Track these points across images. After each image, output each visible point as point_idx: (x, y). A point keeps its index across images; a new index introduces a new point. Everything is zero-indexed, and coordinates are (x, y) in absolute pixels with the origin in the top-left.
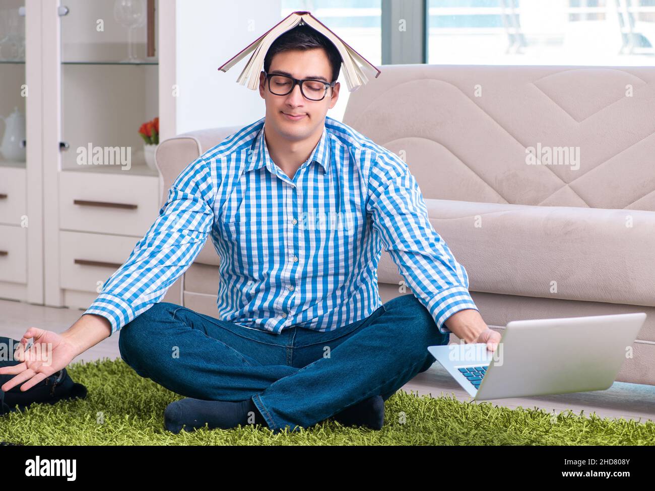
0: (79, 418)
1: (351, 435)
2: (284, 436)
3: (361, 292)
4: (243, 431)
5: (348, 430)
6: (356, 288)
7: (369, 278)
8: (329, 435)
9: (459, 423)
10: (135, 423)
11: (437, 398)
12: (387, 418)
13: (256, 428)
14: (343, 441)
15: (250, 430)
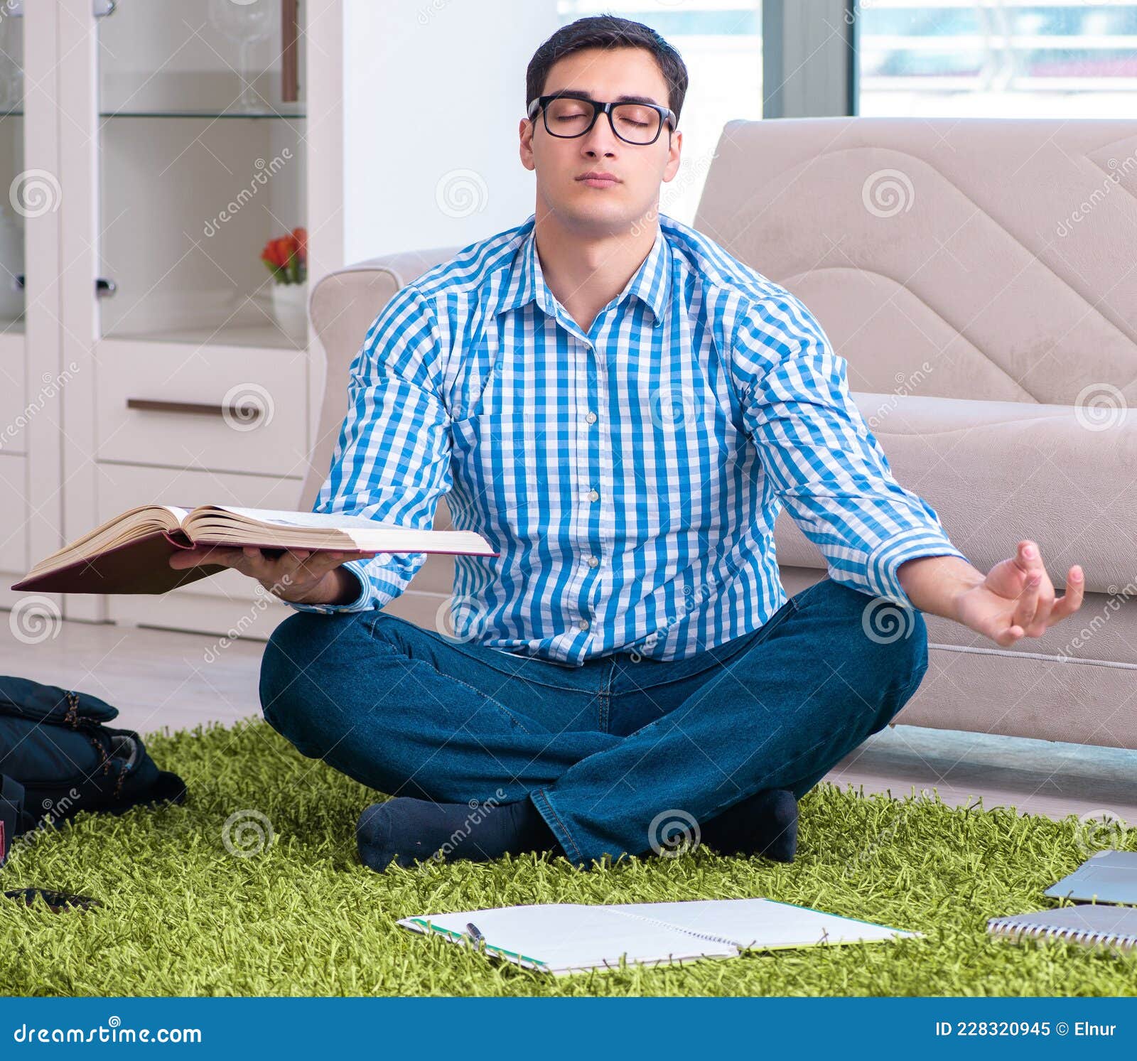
0: (178, 841)
1: (735, 872)
2: (601, 874)
3: (745, 579)
4: (516, 866)
5: (728, 862)
6: (733, 570)
7: (758, 551)
8: (691, 873)
9: (952, 849)
10: (293, 850)
11: (902, 801)
12: (805, 839)
13: (541, 858)
14: (721, 885)
15: (530, 862)
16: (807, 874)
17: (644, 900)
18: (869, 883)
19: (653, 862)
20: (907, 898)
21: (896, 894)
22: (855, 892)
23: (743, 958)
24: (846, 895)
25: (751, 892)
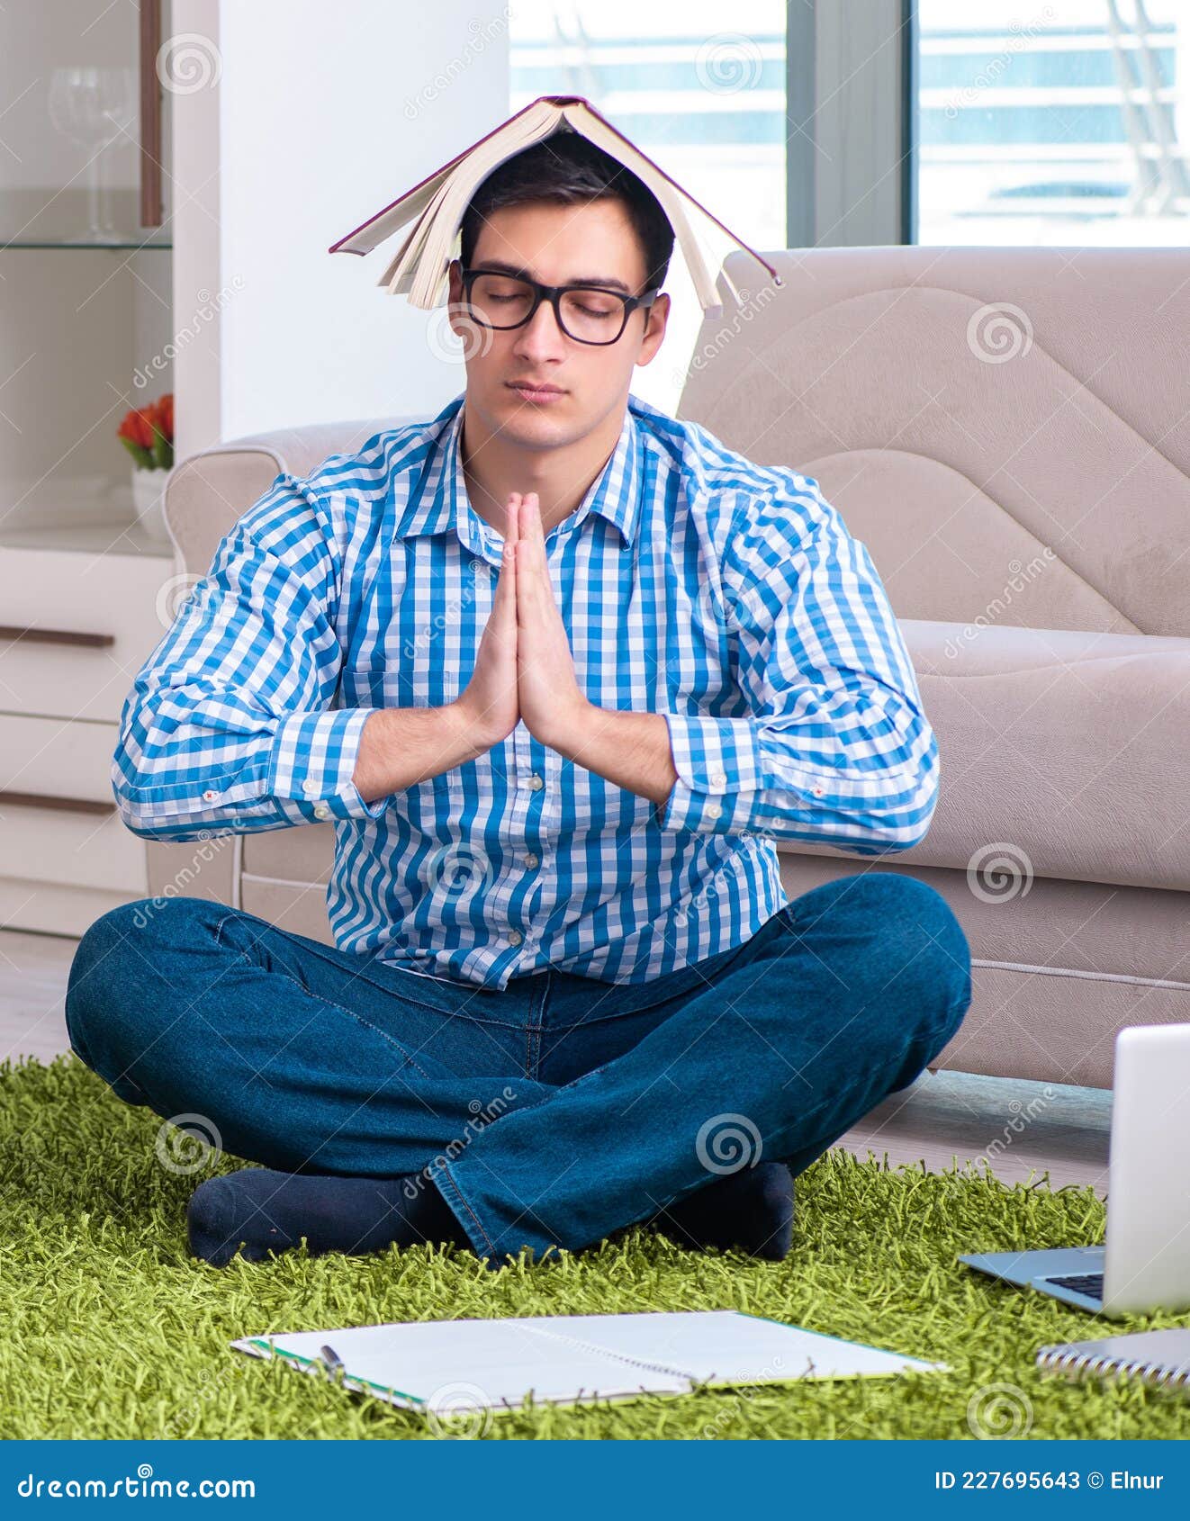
1: (702, 1273)
2: (518, 1276)
3: (730, 876)
4: (404, 1262)
6: (715, 863)
8: (641, 1273)
9: (1001, 1243)
10: (107, 1236)
11: (940, 1175)
12: (803, 1228)
13: (439, 1251)
14: (679, 1292)
15: (424, 1258)
16: (799, 1278)
17: (573, 1312)
18: (884, 1291)
19: (591, 1258)
20: (933, 1313)
21: (921, 1307)
22: (863, 1303)
23: (697, 1397)
24: (851, 1308)
25: (720, 1302)
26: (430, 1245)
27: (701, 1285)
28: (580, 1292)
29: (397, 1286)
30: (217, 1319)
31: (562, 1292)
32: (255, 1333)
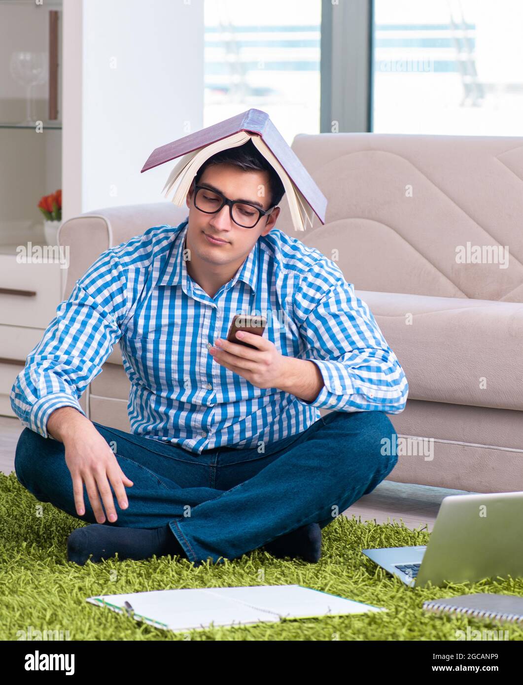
1: (283, 568)
2: (207, 570)
4: (159, 564)
5: (280, 562)
8: (257, 569)
10: (34, 551)
11: (382, 525)
12: (325, 548)
14: (274, 577)
15: (167, 561)
16: (324, 570)
17: (230, 586)
18: (359, 576)
19: (237, 561)
20: (380, 586)
21: (374, 583)
22: (351, 582)
23: (282, 623)
24: (345, 583)
25: (291, 581)
26: (169, 557)
27: (283, 574)
28: (233, 577)
29: (156, 575)
30: (80, 589)
31: (225, 577)
32: (96, 595)
